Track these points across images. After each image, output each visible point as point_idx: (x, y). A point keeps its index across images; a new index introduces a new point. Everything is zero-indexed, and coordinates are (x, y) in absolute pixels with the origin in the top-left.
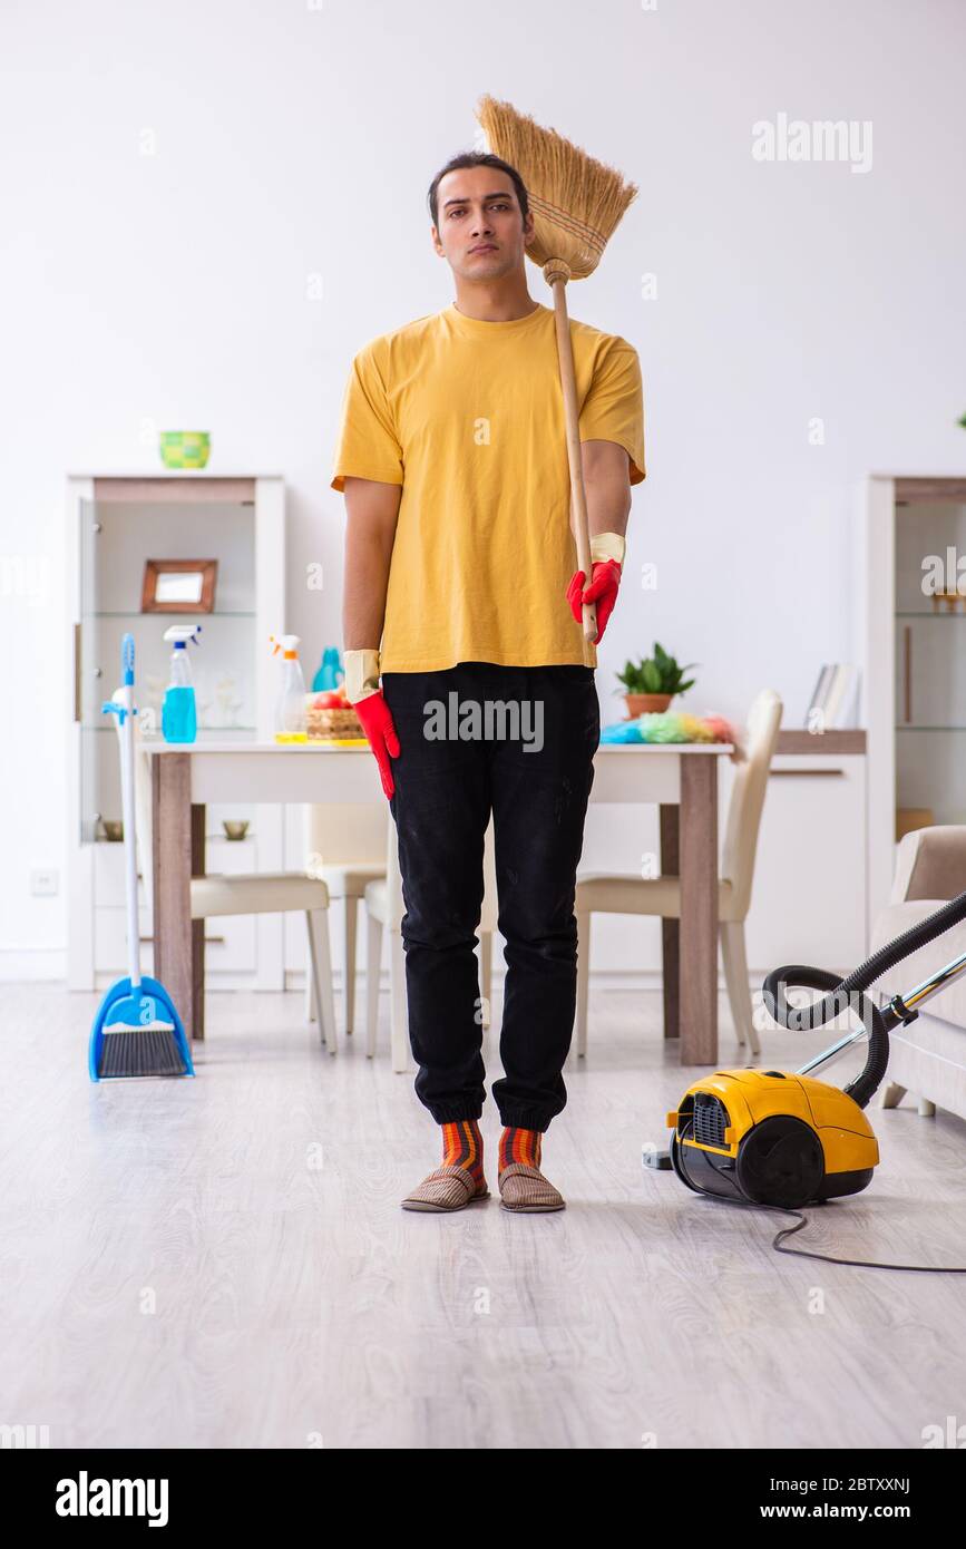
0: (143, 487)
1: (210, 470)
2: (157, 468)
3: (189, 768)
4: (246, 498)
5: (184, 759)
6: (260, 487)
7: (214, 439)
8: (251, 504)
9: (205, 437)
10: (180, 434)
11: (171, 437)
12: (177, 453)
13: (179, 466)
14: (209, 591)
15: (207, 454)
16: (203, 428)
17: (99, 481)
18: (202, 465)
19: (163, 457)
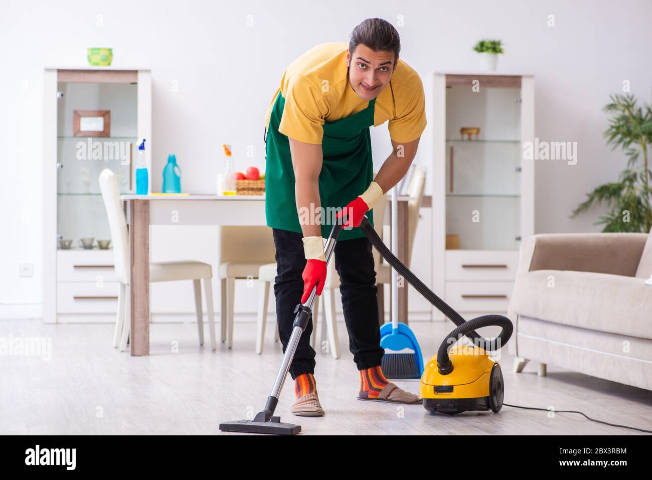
0: (82, 75)
1: (114, 66)
2: (86, 66)
3: (149, 207)
4: (132, 80)
5: (146, 203)
6: (140, 75)
7: (113, 51)
8: (136, 83)
9: (110, 50)
10: (99, 49)
11: (95, 51)
12: (97, 58)
13: (98, 64)
14: (107, 125)
15: (111, 59)
16: (110, 47)
17: (59, 71)
18: (109, 64)
19: (90, 61)
